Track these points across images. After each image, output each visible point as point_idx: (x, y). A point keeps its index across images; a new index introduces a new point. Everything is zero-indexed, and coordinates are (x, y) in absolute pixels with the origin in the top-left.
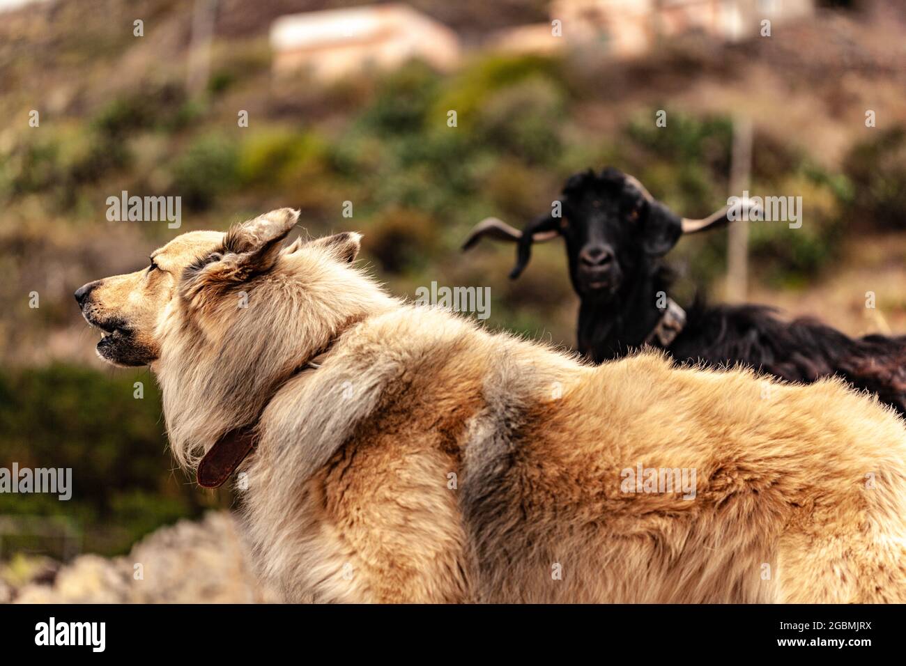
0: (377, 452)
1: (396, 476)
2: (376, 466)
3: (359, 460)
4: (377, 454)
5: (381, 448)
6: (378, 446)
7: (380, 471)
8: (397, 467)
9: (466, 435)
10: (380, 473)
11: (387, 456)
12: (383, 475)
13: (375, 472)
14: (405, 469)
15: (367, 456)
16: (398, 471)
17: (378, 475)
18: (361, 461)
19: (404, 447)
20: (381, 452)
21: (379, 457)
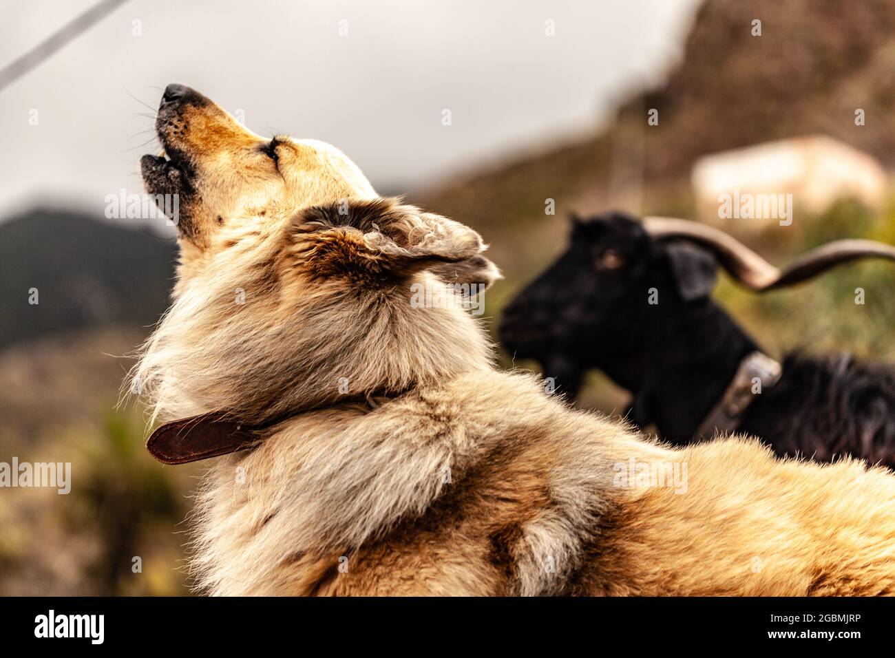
0: (406, 550)
1: (425, 587)
2: (401, 568)
3: (379, 554)
4: (405, 553)
5: (413, 546)
6: (408, 544)
7: (404, 577)
8: (428, 576)
9: (522, 544)
10: (405, 580)
11: (417, 559)
12: (410, 583)
13: (398, 576)
14: (438, 581)
15: (392, 551)
16: (428, 581)
17: (402, 581)
18: (381, 556)
19: (442, 552)
20: (410, 550)
21: (407, 557)
